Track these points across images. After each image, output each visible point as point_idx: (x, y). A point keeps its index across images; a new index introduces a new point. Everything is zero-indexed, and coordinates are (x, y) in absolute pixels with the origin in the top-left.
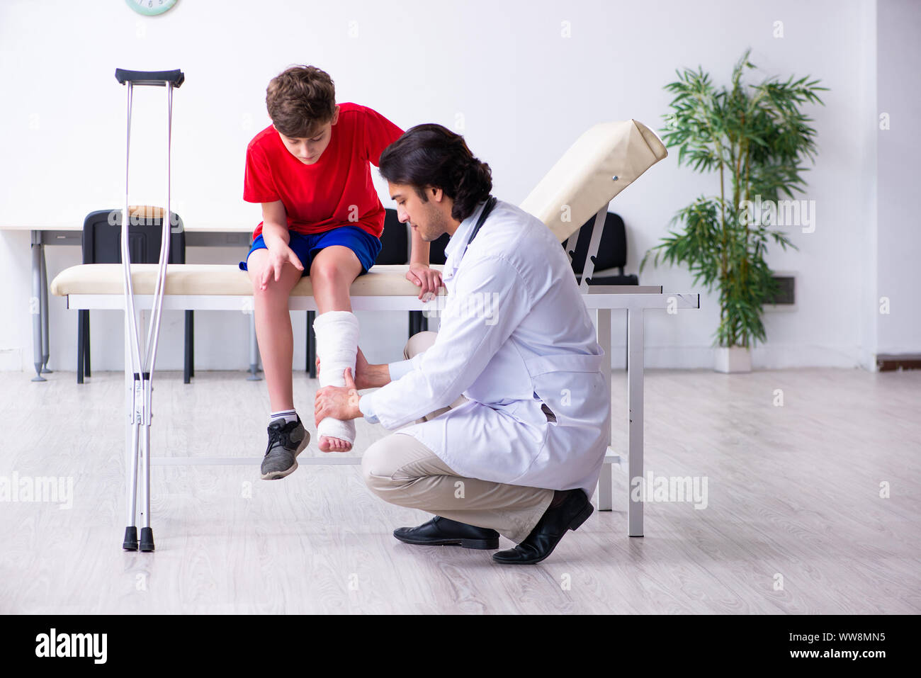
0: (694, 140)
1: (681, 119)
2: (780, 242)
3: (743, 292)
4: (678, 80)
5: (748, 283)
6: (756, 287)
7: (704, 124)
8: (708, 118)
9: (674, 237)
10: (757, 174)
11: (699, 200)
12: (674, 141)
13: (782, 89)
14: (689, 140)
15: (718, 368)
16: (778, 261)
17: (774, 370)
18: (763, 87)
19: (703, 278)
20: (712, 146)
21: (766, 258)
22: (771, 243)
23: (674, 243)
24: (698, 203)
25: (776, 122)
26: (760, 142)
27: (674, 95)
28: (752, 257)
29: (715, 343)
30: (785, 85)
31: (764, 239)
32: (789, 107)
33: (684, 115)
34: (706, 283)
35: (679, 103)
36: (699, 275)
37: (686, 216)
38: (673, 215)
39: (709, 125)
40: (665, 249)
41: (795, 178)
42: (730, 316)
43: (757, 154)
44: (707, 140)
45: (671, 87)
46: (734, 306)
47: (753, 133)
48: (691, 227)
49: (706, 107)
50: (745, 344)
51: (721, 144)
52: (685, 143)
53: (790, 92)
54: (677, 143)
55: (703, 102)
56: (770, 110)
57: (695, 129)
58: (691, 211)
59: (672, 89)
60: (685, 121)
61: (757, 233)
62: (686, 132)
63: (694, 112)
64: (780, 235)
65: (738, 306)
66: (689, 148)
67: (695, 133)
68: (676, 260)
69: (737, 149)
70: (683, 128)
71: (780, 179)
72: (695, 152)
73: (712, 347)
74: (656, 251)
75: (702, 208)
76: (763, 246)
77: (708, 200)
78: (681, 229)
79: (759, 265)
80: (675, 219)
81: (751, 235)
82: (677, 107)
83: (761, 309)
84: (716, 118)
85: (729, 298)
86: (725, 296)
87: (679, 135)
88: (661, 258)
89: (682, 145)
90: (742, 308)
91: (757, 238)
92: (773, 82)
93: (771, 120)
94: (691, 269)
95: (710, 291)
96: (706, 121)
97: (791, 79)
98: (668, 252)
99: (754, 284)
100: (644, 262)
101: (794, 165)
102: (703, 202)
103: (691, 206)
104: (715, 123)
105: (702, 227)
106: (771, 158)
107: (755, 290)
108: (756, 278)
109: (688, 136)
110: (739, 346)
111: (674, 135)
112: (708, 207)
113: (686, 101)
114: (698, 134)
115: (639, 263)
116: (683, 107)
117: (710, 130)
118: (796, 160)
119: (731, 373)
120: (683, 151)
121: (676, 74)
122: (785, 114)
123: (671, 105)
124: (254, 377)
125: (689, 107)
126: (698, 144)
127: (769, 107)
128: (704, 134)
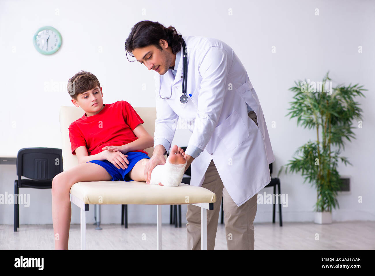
0: (305, 114)
1: (298, 104)
2: (344, 162)
3: (328, 186)
4: (295, 86)
5: (330, 182)
6: (335, 183)
7: (309, 106)
8: (311, 104)
9: (295, 160)
10: (333, 130)
11: (309, 142)
12: (295, 115)
13: (347, 90)
14: (302, 114)
15: (316, 222)
16: (343, 171)
17: (341, 222)
18: (338, 88)
19: (309, 179)
20: (313, 117)
21: (338, 170)
22: (340, 163)
23: (295, 163)
24: (308, 144)
25: (343, 105)
26: (336, 115)
27: (294, 93)
28: (331, 169)
29: (315, 210)
30: (348, 88)
31: (337, 161)
32: (349, 98)
33: (300, 102)
34: (310, 182)
35: (298, 97)
36: (307, 178)
37: (303, 150)
38: (296, 150)
39: (311, 106)
40: (290, 166)
41: (350, 132)
42: (323, 198)
43: (333, 121)
44: (311, 114)
45: (292, 89)
46: (324, 193)
47: (333, 111)
48: (306, 155)
49: (310, 98)
50: (330, 211)
51: (317, 116)
52: (300, 115)
53: (350, 91)
54: (296, 116)
55: (308, 96)
56: (340, 100)
57: (305, 109)
58: (305, 148)
59: (293, 90)
60: (300, 105)
61: (334, 158)
62: (301, 110)
63: (305, 101)
64: (345, 159)
65: (327, 192)
66: (302, 118)
67: (305, 111)
68: (295, 171)
69: (324, 118)
70: (299, 108)
71: (343, 132)
72: (305, 120)
73: (313, 212)
74: (286, 166)
75: (310, 146)
76: (337, 164)
77: (312, 142)
78: (301, 156)
79: (334, 173)
80: (297, 151)
81: (332, 159)
82: (297, 99)
83: (337, 194)
84: (316, 104)
85: (322, 189)
86: (320, 188)
87: (297, 112)
88: (289, 169)
89: (298, 117)
90: (328, 194)
91: (334, 160)
92: (342, 86)
93: (340, 104)
94: (303, 174)
95: (312, 186)
96: (310, 105)
97: (350, 85)
98: (292, 167)
99: (333, 182)
100: (280, 172)
101: (349, 125)
102: (310, 144)
103: (305, 145)
104: (315, 106)
105: (311, 155)
106: (339, 123)
107: (333, 185)
108: (334, 179)
109: (302, 112)
110: (326, 211)
111: (295, 112)
112: (313, 146)
113: (301, 96)
114: (306, 111)
115: (278, 172)
116: (299, 98)
117: (312, 110)
118: (350, 123)
119: (323, 224)
120: (299, 119)
121: (294, 83)
122: (347, 102)
123: (294, 98)
124: (98, 228)
125: (302, 99)
126: (306, 116)
127: (339, 99)
128: (309, 111)
